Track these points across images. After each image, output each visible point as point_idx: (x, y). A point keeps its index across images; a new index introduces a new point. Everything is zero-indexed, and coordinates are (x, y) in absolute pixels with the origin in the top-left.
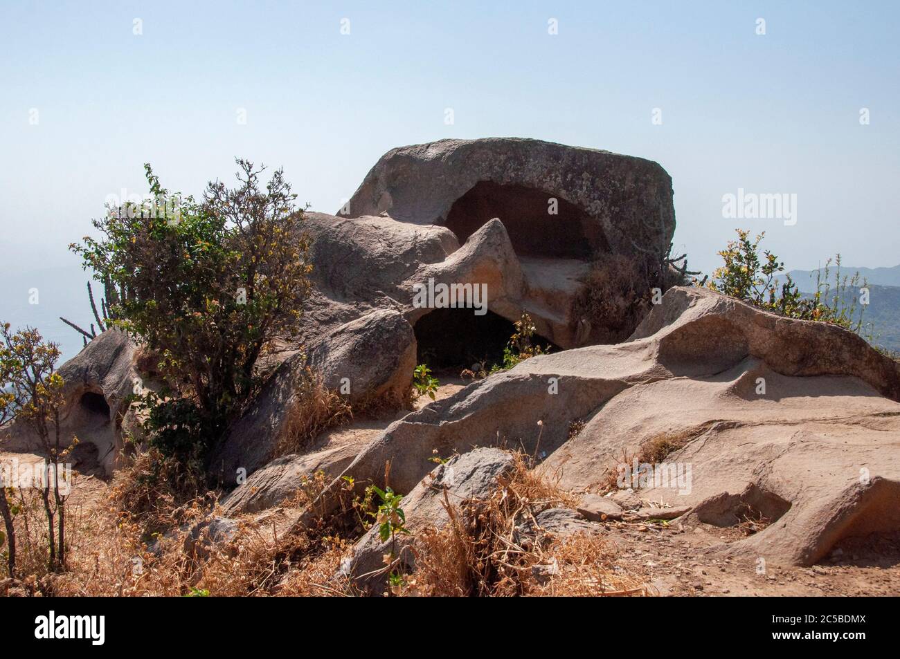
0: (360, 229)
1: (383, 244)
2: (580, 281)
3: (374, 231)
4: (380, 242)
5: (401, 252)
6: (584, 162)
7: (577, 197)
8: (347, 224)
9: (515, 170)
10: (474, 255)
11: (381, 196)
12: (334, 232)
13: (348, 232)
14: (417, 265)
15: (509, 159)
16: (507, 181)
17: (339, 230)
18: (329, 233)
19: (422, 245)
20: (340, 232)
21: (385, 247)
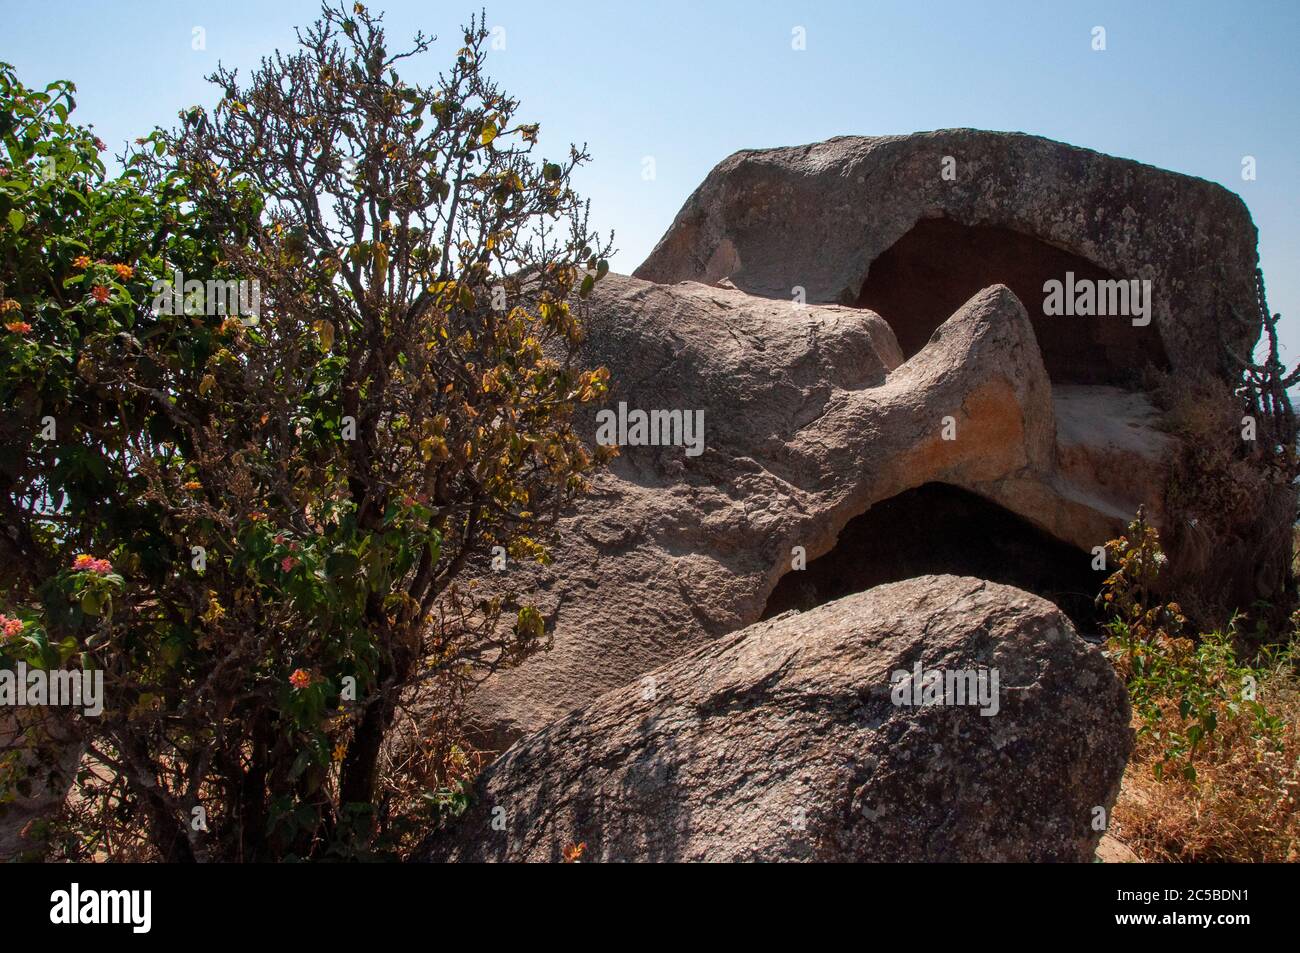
0: (687, 306)
1: (744, 343)
2: (1161, 430)
3: (717, 312)
4: (735, 337)
5: (787, 361)
6: (1126, 184)
7: (1114, 255)
8: (656, 293)
9: (996, 194)
10: (964, 367)
11: (712, 250)
12: (627, 310)
13: (658, 311)
14: (827, 392)
15: (985, 170)
16: (983, 216)
17: (637, 305)
18: (614, 312)
19: (831, 345)
20: (640, 311)
21: (747, 349)
